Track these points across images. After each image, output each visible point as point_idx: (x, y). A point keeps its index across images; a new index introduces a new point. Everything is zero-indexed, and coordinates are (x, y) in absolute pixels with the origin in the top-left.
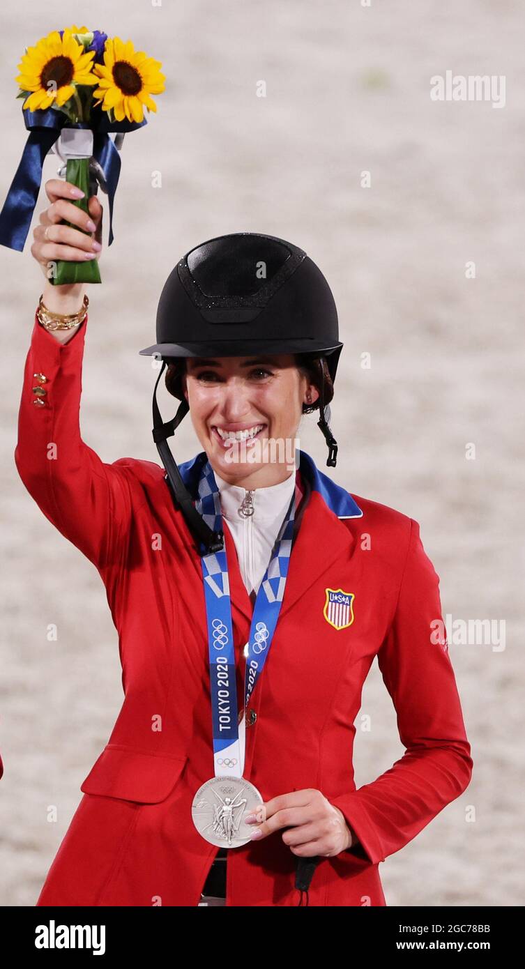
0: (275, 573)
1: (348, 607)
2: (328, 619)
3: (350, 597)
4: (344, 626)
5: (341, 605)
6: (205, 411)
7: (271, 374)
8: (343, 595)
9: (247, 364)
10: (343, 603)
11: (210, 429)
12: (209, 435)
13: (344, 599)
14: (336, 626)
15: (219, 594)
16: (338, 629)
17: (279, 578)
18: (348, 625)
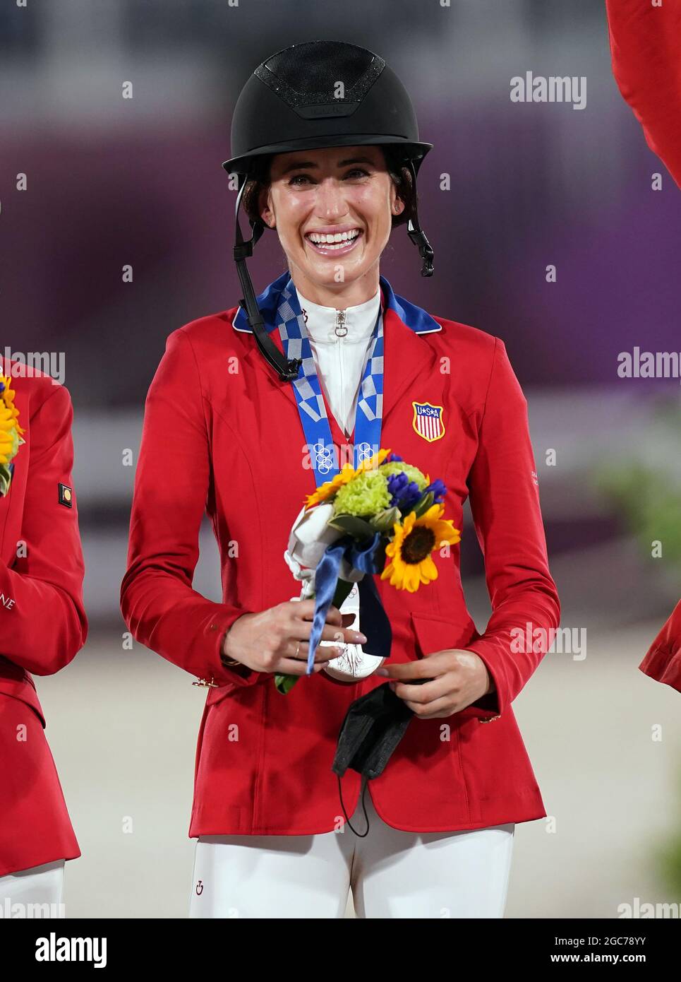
0: (370, 390)
1: (438, 419)
2: (419, 433)
3: (439, 410)
4: (436, 439)
5: (430, 418)
6: (297, 218)
7: (369, 175)
8: (431, 408)
9: (345, 163)
10: (432, 416)
11: (303, 238)
12: (302, 245)
13: (432, 412)
14: (427, 439)
15: (316, 418)
16: (430, 441)
17: (376, 395)
18: (440, 437)
